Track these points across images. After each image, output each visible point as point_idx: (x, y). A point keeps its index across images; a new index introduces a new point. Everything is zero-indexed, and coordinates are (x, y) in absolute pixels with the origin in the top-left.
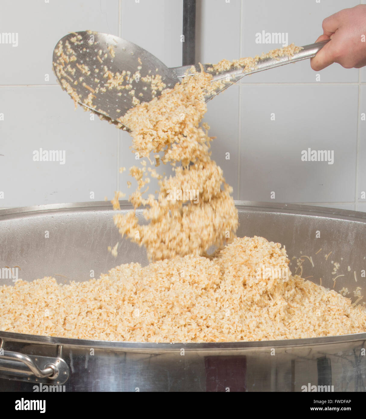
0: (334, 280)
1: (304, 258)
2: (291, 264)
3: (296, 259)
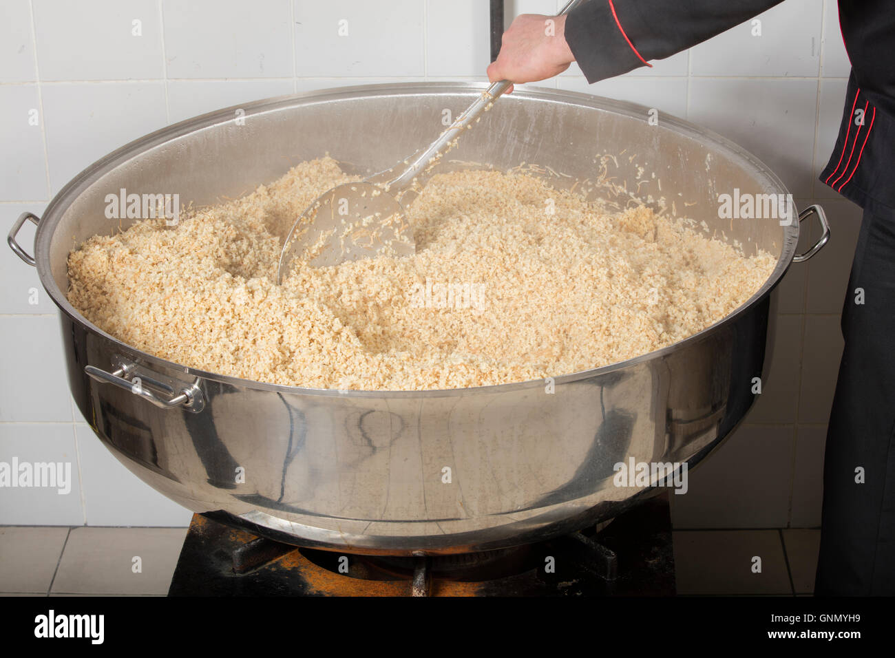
0: (639, 184)
1: (608, 157)
2: (595, 162)
3: (600, 157)
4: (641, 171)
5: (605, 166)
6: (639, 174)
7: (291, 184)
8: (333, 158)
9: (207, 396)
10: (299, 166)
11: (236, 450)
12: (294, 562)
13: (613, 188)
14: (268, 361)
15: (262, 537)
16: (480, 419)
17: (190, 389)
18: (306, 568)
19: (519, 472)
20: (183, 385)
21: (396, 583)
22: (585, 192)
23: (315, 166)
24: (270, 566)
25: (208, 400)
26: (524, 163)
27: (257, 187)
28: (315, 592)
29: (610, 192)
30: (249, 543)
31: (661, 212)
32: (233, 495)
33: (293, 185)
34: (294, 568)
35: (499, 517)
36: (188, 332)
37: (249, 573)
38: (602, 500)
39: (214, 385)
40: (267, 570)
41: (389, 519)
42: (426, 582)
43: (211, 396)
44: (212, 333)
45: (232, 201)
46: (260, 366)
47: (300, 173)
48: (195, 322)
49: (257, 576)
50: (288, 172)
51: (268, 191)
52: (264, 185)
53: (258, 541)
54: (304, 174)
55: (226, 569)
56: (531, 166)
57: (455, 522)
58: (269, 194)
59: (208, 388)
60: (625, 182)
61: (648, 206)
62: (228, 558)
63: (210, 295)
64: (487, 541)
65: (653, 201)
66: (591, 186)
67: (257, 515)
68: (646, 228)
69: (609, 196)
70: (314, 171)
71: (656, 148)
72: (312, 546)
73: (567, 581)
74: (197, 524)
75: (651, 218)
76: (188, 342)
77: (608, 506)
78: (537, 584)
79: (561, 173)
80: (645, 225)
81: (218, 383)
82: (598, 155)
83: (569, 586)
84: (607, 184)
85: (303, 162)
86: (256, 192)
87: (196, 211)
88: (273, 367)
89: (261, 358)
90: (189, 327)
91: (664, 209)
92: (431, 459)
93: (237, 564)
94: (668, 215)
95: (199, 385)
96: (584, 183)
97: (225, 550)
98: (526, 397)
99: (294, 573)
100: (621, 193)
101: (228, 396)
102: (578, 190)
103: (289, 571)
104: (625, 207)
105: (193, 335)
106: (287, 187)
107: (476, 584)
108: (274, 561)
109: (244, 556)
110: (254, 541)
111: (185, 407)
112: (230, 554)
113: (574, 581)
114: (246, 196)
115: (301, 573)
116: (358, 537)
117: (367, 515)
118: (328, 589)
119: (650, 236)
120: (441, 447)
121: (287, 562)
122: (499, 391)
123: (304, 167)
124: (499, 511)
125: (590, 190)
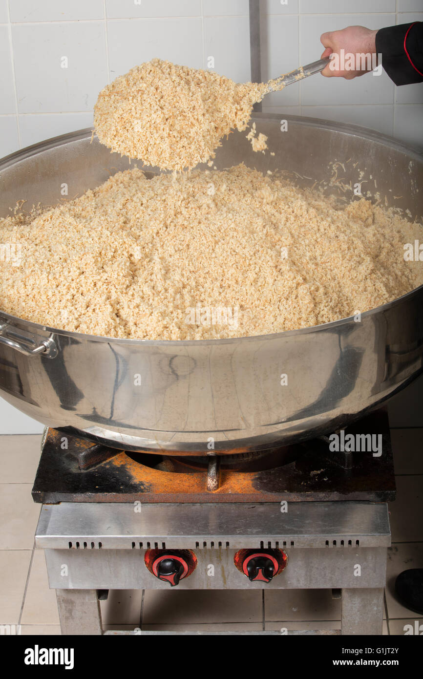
1: (339, 164)
2: (329, 168)
3: (332, 164)
4: (362, 174)
5: (336, 171)
6: (361, 176)
7: (111, 189)
8: (140, 169)
9: (60, 347)
10: (116, 175)
11: (81, 383)
12: (122, 461)
13: (342, 186)
14: (104, 326)
15: (99, 444)
16: (254, 359)
17: (47, 341)
18: (130, 465)
19: (283, 395)
20: (42, 339)
21: (195, 474)
22: (322, 190)
23: (127, 175)
24: (105, 464)
25: (60, 348)
26: (277, 169)
27: (86, 191)
28: (138, 482)
29: (340, 189)
30: (89, 448)
31: (377, 203)
32: (77, 415)
33: (112, 189)
34: (122, 465)
35: (269, 427)
36: (43, 301)
37: (90, 469)
38: (342, 413)
39: (63, 339)
40: (103, 467)
41: (190, 430)
42: (217, 474)
43: (63, 346)
44: (61, 302)
45: (68, 202)
46: (99, 330)
47: (117, 181)
48: (49, 294)
49: (96, 472)
50: (108, 180)
51: (94, 194)
52: (91, 189)
53: (96, 447)
54: (120, 181)
55: (74, 467)
56: (282, 172)
57: (238, 431)
58: (95, 196)
59: (60, 340)
60: (350, 182)
61: (367, 199)
62: (75, 459)
63: (60, 276)
64: (261, 444)
65: (371, 195)
66: (326, 185)
67: (94, 429)
68: (366, 215)
69: (339, 191)
70: (126, 179)
71: (373, 157)
72: (135, 450)
73: (317, 470)
74: (52, 435)
75: (370, 208)
76: (43, 309)
77: (346, 417)
78: (295, 473)
79: (304, 176)
80: (366, 213)
81: (68, 337)
82: (331, 163)
83: (318, 474)
84: (338, 184)
85: (118, 172)
86: (85, 195)
87: (42, 210)
88: (107, 331)
89: (99, 324)
90: (44, 297)
91: (379, 201)
92: (220, 387)
93: (82, 463)
94: (382, 206)
95: (53, 339)
96: (320, 183)
97: (72, 454)
98: (287, 342)
99: (122, 469)
100: (348, 190)
101: (74, 346)
102: (317, 188)
103: (118, 467)
104: (351, 200)
105: (46, 303)
106: (107, 191)
107: (252, 474)
108: (108, 461)
109: (86, 457)
110: (93, 446)
111: (44, 355)
112: (76, 456)
113: (322, 470)
114: (78, 198)
115: (128, 469)
116: (168, 443)
117: (175, 428)
118: (148, 480)
119: (370, 220)
120: (227, 379)
121: (117, 461)
122: (268, 339)
123: (119, 176)
124: (269, 423)
125: (325, 188)
